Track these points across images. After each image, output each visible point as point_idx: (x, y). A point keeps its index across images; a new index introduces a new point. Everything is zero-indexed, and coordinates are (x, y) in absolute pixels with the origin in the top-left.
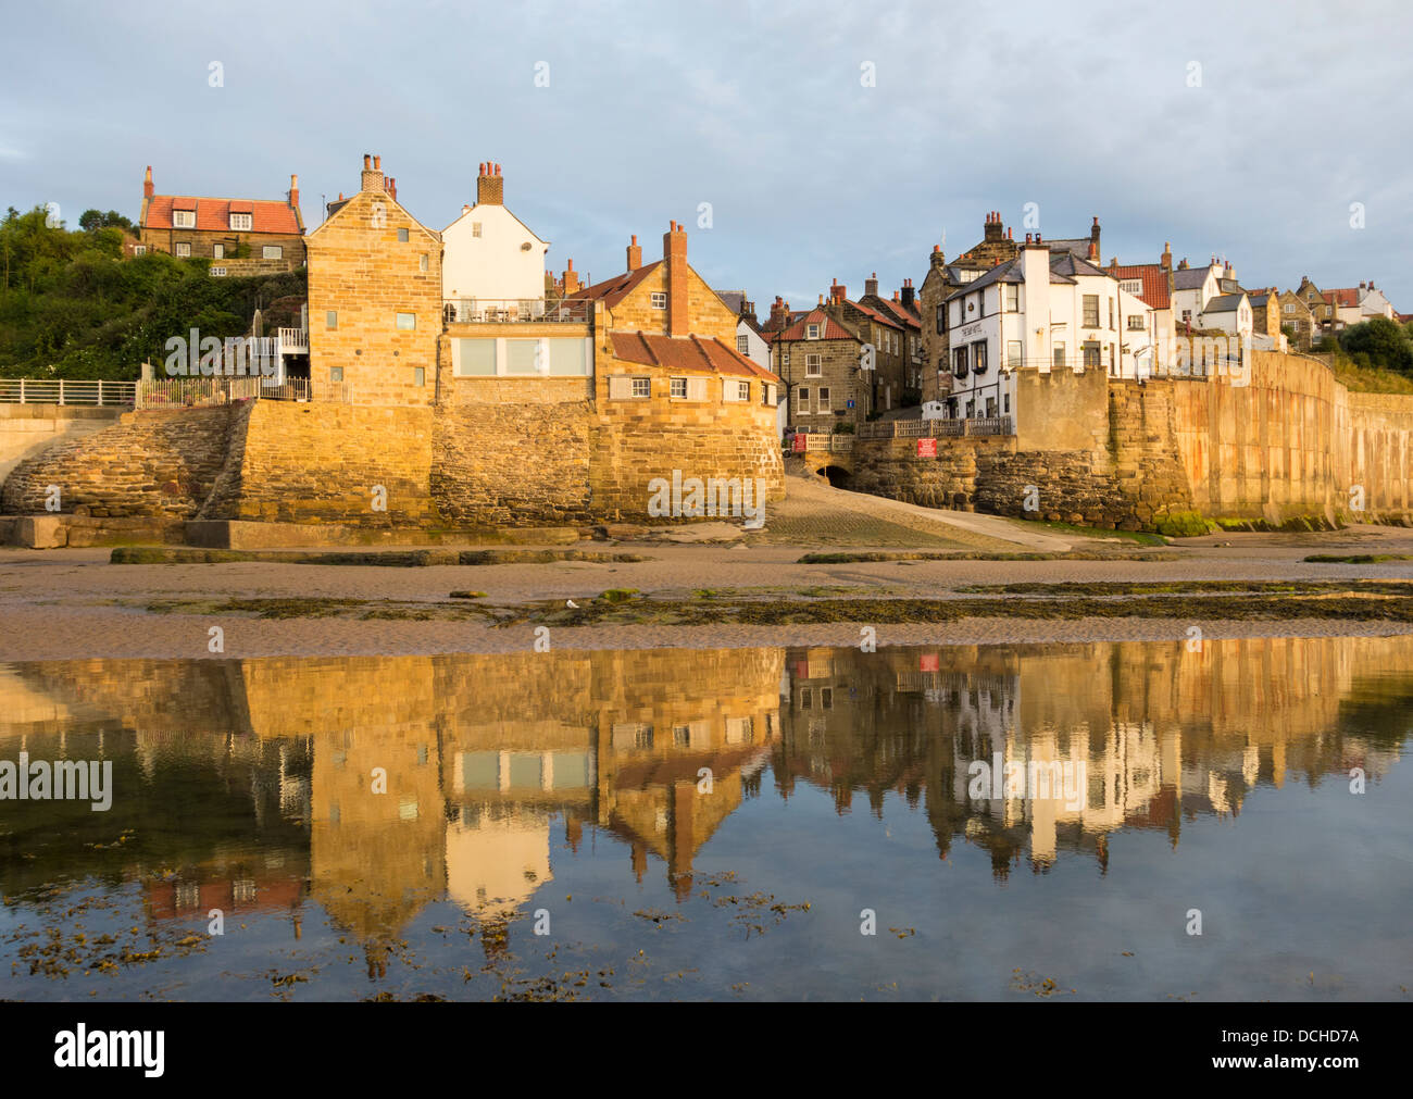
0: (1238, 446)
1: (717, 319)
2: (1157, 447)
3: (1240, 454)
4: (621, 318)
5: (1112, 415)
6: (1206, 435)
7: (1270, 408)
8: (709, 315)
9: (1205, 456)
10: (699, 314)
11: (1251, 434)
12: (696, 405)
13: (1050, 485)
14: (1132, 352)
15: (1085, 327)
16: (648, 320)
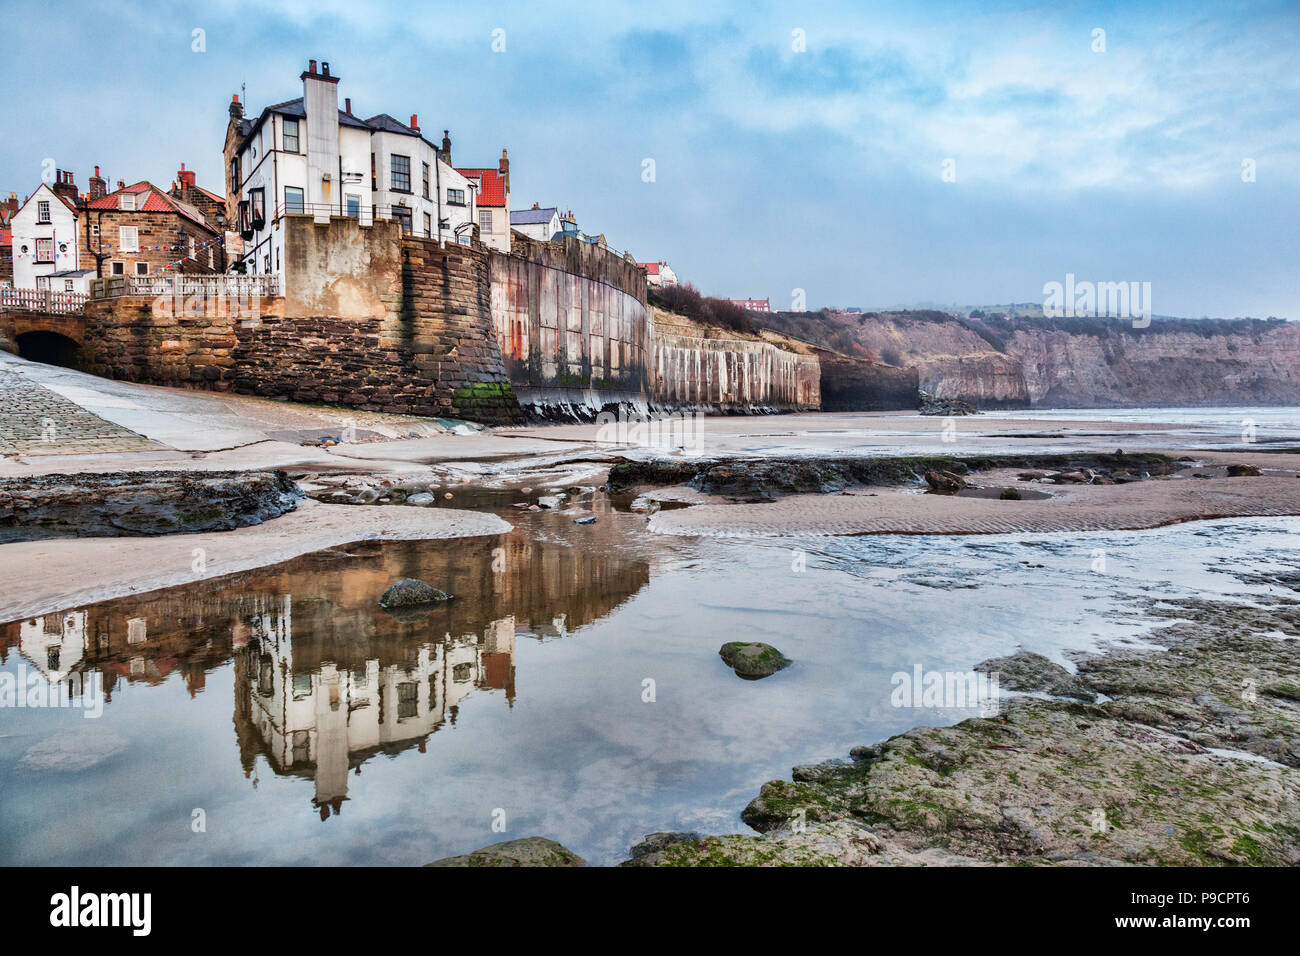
0: (560, 331)
2: (463, 322)
5: (407, 279)
6: (527, 316)
9: (525, 339)
11: (572, 321)
14: (453, 227)
15: (393, 190)
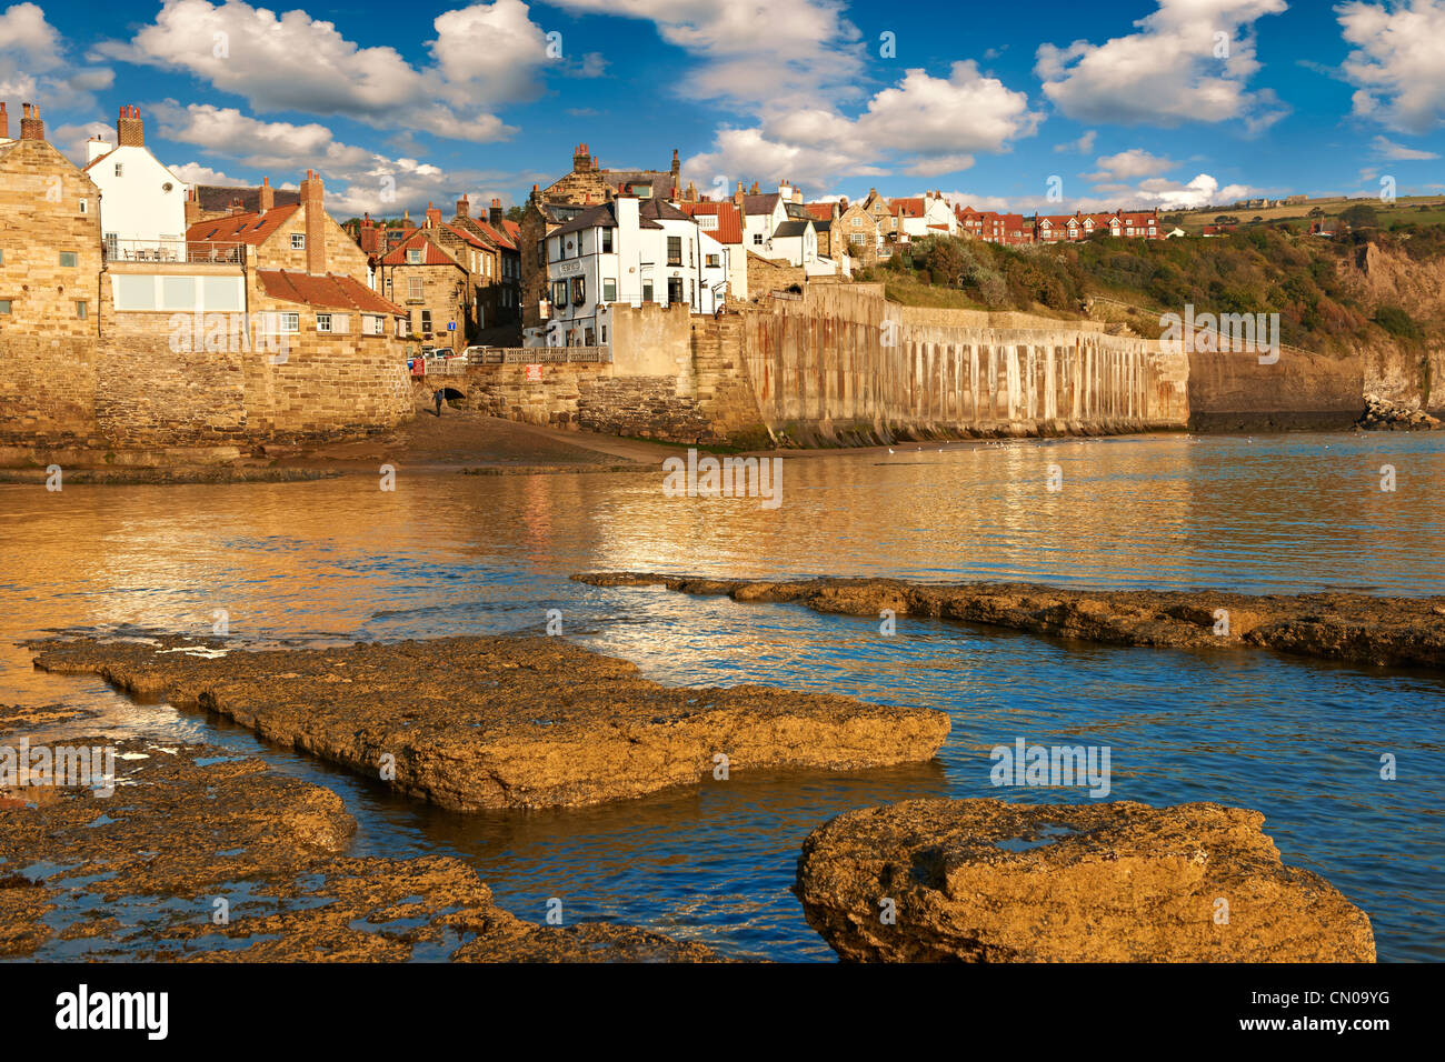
0: (800, 369)
2: (731, 373)
3: (801, 377)
4: (266, 257)
5: (694, 345)
7: (826, 335)
8: (343, 255)
9: (772, 379)
10: (334, 254)
11: (810, 359)
12: (339, 338)
13: (642, 406)
14: (710, 287)
15: (669, 265)
16: (288, 260)
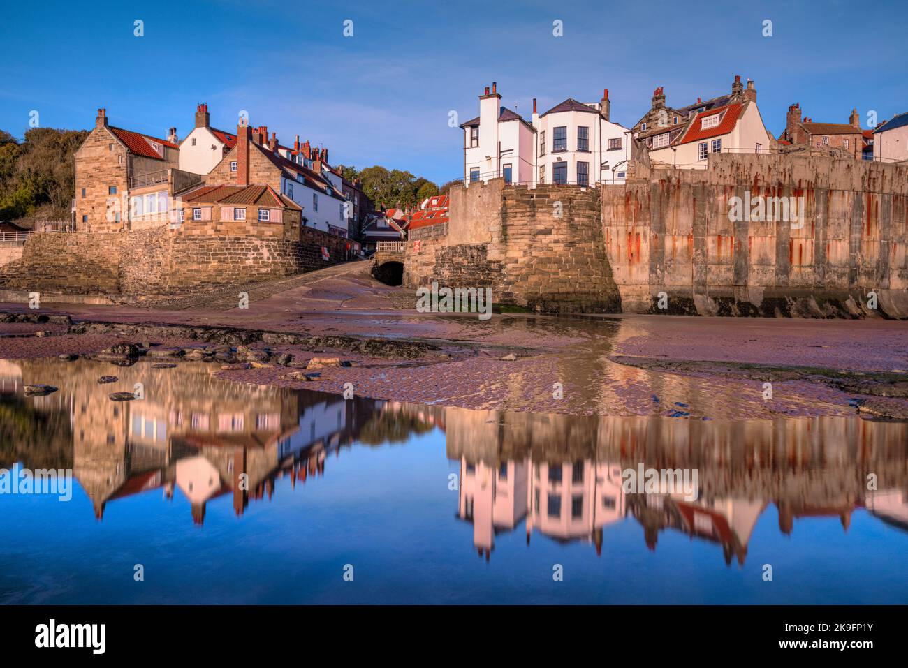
0: (697, 236)
1: (268, 174)
2: (549, 238)
3: (699, 243)
4: (214, 178)
5: (504, 214)
6: (647, 228)
8: (264, 171)
9: (645, 246)
10: (258, 171)
12: (205, 223)
14: (611, 167)
15: (554, 152)
16: (228, 178)
